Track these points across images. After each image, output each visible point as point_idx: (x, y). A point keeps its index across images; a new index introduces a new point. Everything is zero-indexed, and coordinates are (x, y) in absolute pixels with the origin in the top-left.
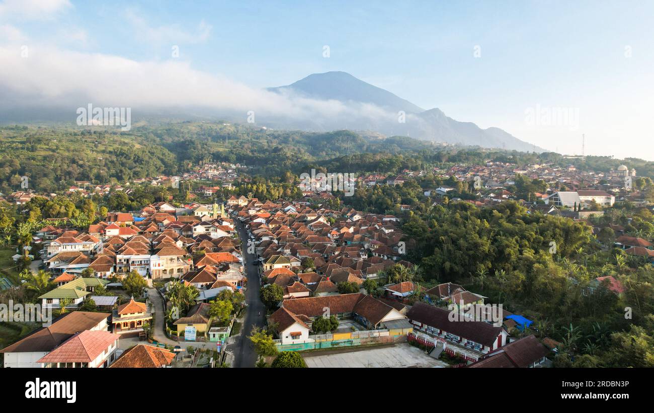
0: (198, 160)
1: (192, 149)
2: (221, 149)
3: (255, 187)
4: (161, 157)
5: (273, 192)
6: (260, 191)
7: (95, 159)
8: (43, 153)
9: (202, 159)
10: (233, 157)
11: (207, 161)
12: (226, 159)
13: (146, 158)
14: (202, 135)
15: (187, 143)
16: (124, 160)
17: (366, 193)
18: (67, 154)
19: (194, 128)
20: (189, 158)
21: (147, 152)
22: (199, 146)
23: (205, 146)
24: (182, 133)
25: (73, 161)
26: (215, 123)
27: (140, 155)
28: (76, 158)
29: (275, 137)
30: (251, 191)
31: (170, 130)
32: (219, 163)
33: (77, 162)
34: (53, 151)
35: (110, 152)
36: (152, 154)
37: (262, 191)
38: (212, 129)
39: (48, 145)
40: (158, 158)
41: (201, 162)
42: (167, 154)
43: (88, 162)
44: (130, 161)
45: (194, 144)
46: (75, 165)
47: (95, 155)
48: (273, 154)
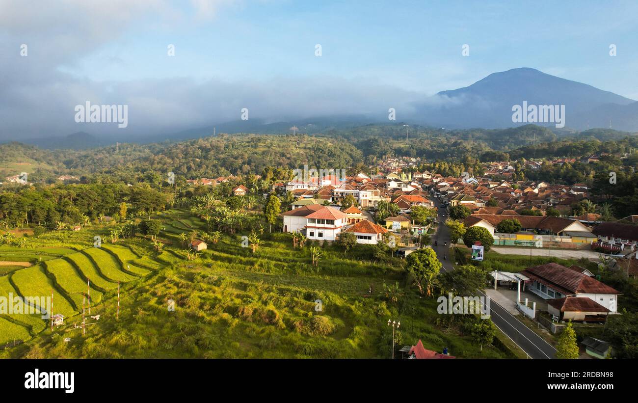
0: (382, 155)
1: (376, 146)
2: (402, 145)
3: (437, 166)
4: (350, 152)
5: (454, 169)
6: (443, 169)
7: (298, 154)
8: (262, 149)
9: (385, 154)
10: (415, 151)
11: (389, 155)
12: (407, 154)
13: (338, 153)
14: (385, 136)
15: (371, 141)
16: (321, 154)
18: (278, 149)
19: (376, 130)
20: (374, 153)
21: (338, 149)
22: (382, 144)
23: (387, 143)
24: (366, 134)
25: (283, 155)
26: (395, 125)
27: (333, 149)
28: (285, 152)
29: (454, 135)
30: (434, 168)
31: (355, 132)
32: (400, 157)
33: (286, 156)
34: (269, 147)
35: (309, 148)
36: (343, 150)
37: (445, 169)
38: (392, 130)
39: (265, 143)
40: (347, 153)
41: (384, 157)
42: (354, 150)
43: (294, 155)
44: (325, 155)
45: (377, 142)
46: (284, 158)
47: (298, 150)
48: (452, 148)
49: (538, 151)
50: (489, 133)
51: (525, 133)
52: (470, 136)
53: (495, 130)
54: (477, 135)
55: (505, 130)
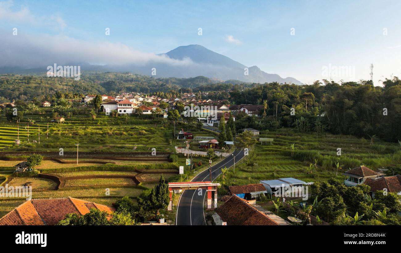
0: (118, 91)
1: (114, 86)
2: (131, 85)
4: (97, 89)
7: (63, 89)
8: (34, 85)
9: (121, 90)
10: (139, 89)
11: (124, 91)
13: (90, 89)
14: (118, 79)
15: (111, 83)
16: (79, 89)
17: (214, 94)
18: (47, 85)
19: (112, 76)
20: (113, 90)
21: (90, 86)
22: (118, 84)
23: (121, 84)
24: (106, 78)
25: (51, 89)
26: (124, 73)
27: (86, 87)
28: (53, 87)
29: (161, 80)
31: (98, 76)
32: (130, 92)
33: (54, 90)
34: (39, 84)
35: (70, 86)
36: (93, 87)
38: (122, 76)
39: (35, 81)
40: (96, 89)
41: (120, 92)
42: (100, 87)
43: (59, 89)
44: (81, 90)
45: (115, 83)
46: (53, 91)
48: (161, 87)
49: (206, 88)
50: (180, 80)
51: (199, 81)
52: (170, 81)
53: (183, 79)
54: (173, 81)
55: (188, 79)
